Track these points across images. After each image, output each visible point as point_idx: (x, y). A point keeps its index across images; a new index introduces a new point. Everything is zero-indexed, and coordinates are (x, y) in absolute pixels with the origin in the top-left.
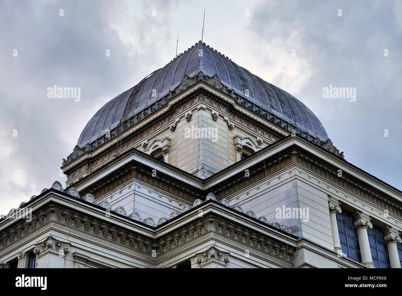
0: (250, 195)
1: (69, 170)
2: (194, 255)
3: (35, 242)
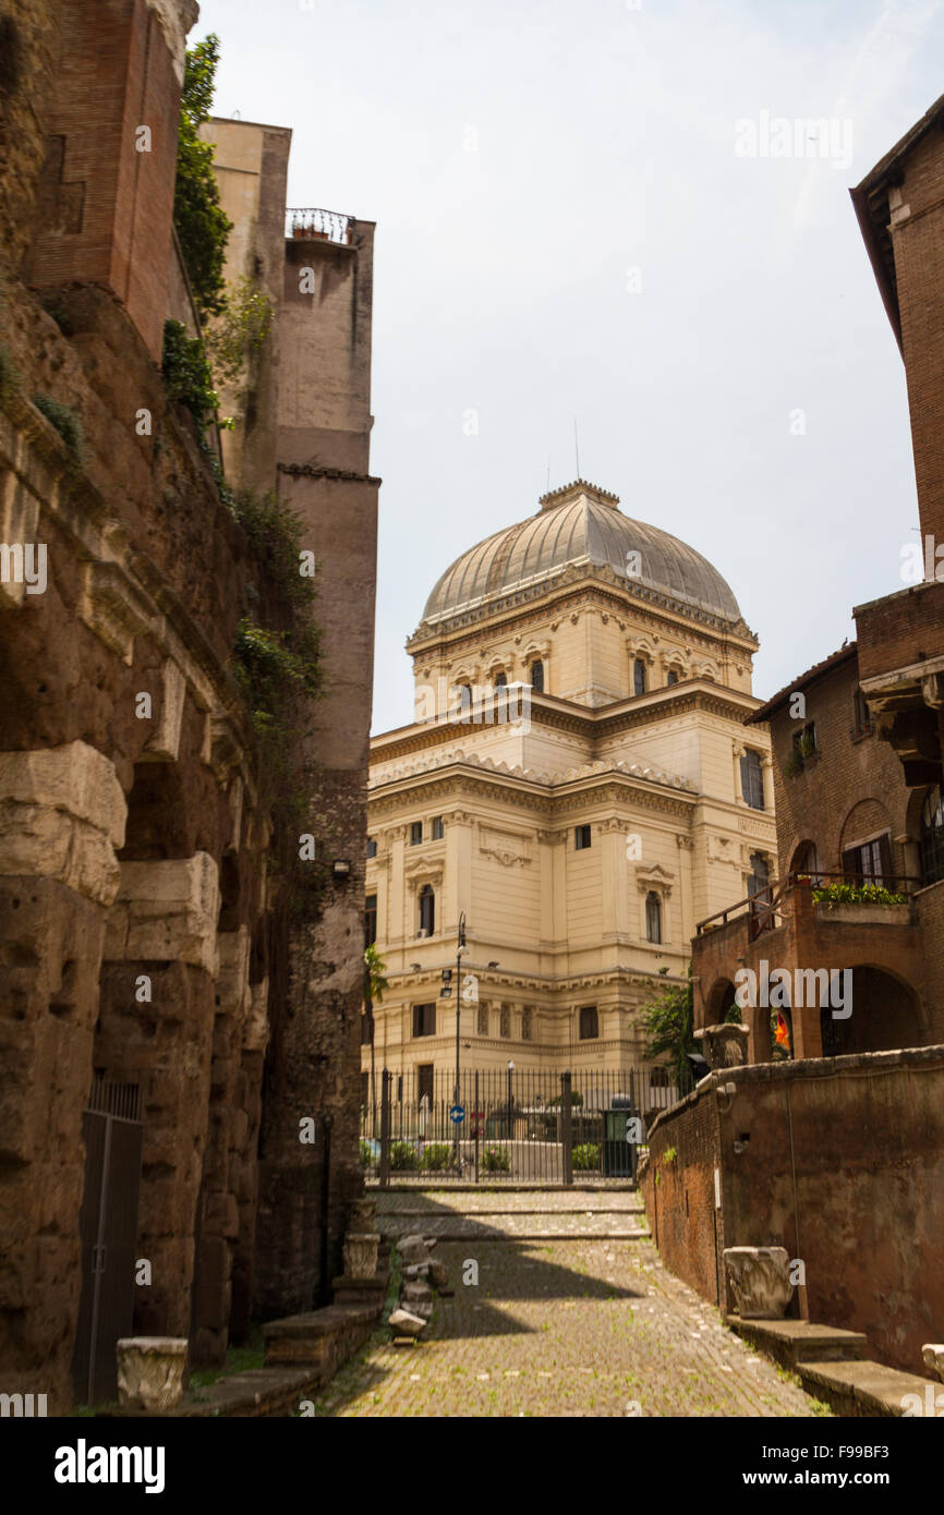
1: (417, 653)
2: (594, 821)
3: (441, 809)
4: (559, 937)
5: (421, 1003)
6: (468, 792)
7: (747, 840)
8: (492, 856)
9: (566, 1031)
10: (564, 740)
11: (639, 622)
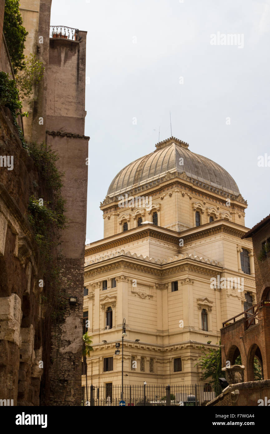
1: (104, 209)
2: (179, 279)
3: (115, 275)
4: (165, 328)
5: (107, 357)
6: (126, 267)
7: (244, 287)
8: (136, 295)
9: (168, 368)
10: (166, 246)
11: (197, 196)
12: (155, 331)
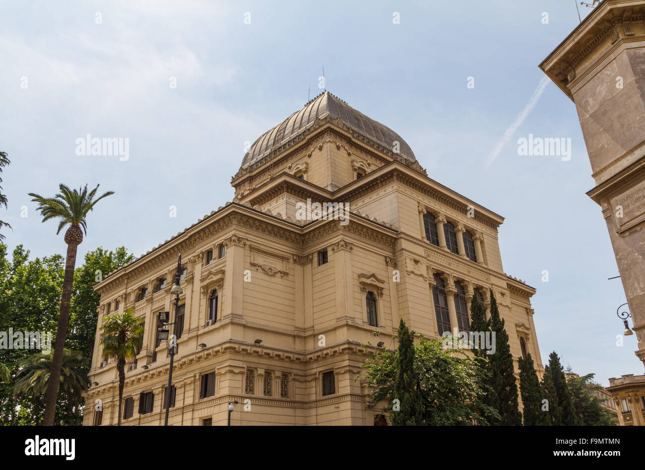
0: (365, 203)
1: (237, 185)
2: (329, 245)
3: (223, 238)
4: (308, 325)
5: (206, 373)
6: (241, 224)
7: (431, 263)
8: (260, 268)
11: (358, 153)
12: (293, 329)
